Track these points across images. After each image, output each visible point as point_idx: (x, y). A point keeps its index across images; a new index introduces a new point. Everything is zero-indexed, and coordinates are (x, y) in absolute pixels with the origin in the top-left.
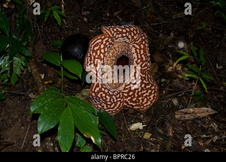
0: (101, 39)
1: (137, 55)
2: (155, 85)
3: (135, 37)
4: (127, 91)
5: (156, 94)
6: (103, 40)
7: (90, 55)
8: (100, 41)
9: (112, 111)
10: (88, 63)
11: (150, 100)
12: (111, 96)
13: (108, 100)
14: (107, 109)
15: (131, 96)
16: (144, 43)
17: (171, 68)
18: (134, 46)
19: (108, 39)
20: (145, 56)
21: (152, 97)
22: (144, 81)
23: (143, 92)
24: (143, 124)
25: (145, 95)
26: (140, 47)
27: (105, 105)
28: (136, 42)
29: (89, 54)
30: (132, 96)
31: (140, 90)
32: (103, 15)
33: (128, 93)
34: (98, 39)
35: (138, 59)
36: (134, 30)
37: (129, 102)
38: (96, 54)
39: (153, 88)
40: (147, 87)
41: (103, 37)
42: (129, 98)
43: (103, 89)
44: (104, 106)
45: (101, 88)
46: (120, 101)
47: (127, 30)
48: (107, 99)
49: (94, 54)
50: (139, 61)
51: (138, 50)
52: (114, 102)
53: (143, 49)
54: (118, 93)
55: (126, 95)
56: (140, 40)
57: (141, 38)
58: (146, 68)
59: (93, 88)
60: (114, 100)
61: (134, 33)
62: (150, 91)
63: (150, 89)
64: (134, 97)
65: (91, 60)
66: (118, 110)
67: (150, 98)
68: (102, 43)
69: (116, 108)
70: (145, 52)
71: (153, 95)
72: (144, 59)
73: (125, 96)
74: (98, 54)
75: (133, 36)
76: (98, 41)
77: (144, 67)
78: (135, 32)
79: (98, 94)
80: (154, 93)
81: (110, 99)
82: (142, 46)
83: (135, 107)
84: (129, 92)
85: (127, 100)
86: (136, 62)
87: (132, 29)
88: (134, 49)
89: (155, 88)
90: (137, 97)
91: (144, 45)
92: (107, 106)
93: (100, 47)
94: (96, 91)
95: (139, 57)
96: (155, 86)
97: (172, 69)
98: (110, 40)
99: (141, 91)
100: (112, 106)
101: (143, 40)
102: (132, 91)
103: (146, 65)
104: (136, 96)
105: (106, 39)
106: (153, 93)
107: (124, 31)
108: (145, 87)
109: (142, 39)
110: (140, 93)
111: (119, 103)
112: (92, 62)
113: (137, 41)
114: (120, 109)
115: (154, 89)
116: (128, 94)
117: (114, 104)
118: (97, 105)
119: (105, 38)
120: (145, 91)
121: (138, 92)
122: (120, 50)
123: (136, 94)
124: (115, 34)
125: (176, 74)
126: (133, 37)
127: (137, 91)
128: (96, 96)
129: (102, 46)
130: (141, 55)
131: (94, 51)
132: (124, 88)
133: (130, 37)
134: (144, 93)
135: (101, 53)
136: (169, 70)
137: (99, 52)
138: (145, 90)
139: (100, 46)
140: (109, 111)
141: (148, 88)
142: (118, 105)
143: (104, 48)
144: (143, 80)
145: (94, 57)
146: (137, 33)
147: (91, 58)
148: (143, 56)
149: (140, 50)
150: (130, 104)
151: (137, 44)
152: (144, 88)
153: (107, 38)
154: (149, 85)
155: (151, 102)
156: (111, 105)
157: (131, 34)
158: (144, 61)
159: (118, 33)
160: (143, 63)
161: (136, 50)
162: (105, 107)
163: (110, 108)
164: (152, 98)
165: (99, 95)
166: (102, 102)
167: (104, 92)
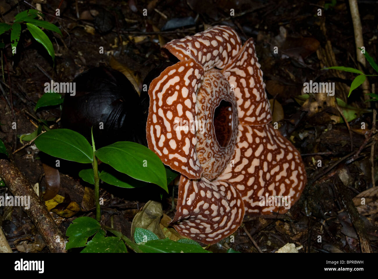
0: (176, 74)
1: (243, 92)
2: (290, 148)
3: (235, 53)
4: (240, 178)
5: (300, 168)
6: (182, 75)
7: (159, 118)
8: (177, 79)
9: (222, 234)
10: (157, 140)
11: (293, 186)
12: (218, 202)
13: (215, 213)
14: (212, 233)
15: (252, 187)
16: (252, 61)
17: (316, 104)
18: (233, 74)
19: (193, 72)
20: (258, 91)
21: (294, 177)
22: (269, 147)
23: (273, 172)
24: (297, 246)
25: (278, 178)
26: (247, 72)
27: (208, 226)
28: (238, 64)
29: (154, 117)
30: (256, 187)
31: (266, 169)
32: (124, 12)
33: (244, 182)
34: (171, 77)
35: (245, 99)
36: (230, 36)
37: (251, 201)
38: (175, 114)
39: (290, 157)
40: (279, 157)
41: (181, 69)
42: (250, 193)
43: (203, 193)
44: (205, 228)
45: (199, 192)
46: (235, 205)
47: (218, 41)
48: (211, 211)
49: (170, 115)
50: (247, 104)
51: (243, 81)
52: (226, 214)
53: (253, 76)
54: (228, 189)
55: (241, 187)
56: (245, 57)
57: (246, 53)
58: (263, 115)
59: (182, 198)
60: (225, 209)
61: (231, 44)
62: (286, 166)
63: (284, 160)
64: (260, 188)
65: (164, 131)
66: (234, 226)
67: (292, 182)
68: (181, 83)
69: (229, 224)
70: (257, 82)
71: (295, 174)
72: (258, 99)
73: (241, 191)
74: (180, 113)
75: (231, 52)
76: (172, 82)
77: (260, 115)
78: (232, 40)
79: (195, 207)
80: (296, 169)
81: (219, 211)
82: (250, 70)
83: (265, 210)
84: (246, 180)
85: (246, 198)
86: (242, 107)
87: (226, 36)
88: (233, 79)
89: (294, 155)
90: (264, 187)
91: (254, 66)
92: (212, 227)
93: (180, 96)
94: (189, 203)
95: (248, 95)
96: (293, 152)
97: (319, 107)
98: (197, 72)
99: (269, 171)
100: (222, 224)
101: (250, 56)
102: (251, 175)
103: (263, 110)
104: (262, 184)
105: (189, 73)
106: (293, 167)
107: (214, 43)
108: (274, 158)
109: (248, 54)
110: (268, 176)
111: (234, 211)
112: (169, 136)
113: (240, 60)
114: (239, 223)
115: (294, 159)
116: (246, 185)
117: (226, 218)
118: (188, 229)
119: (186, 69)
120: (277, 169)
121: (264, 174)
122: (215, 89)
123: (261, 180)
124: (200, 54)
125: (326, 115)
126: (230, 54)
127: (261, 173)
128: (191, 212)
129: (185, 92)
130: (250, 90)
131: (166, 108)
132: (233, 172)
133: (225, 54)
134: (277, 173)
135: (185, 109)
136: (312, 109)
137: (180, 107)
138: (275, 166)
139: (180, 91)
140: (217, 235)
141: (281, 160)
142: (233, 217)
143: (190, 97)
144: (266, 143)
145: (171, 122)
146: (237, 42)
147: (163, 128)
148: (255, 91)
149: (247, 79)
150: (253, 205)
151: (240, 67)
152: (274, 163)
153: (191, 70)
154: (280, 153)
155: (295, 189)
156: (219, 222)
157: (226, 48)
158: (259, 102)
159: (205, 50)
160: (256, 107)
161: (238, 81)
162: (208, 230)
163: (219, 228)
164: (296, 181)
165: (197, 210)
166: (202, 221)
167: (206, 199)
